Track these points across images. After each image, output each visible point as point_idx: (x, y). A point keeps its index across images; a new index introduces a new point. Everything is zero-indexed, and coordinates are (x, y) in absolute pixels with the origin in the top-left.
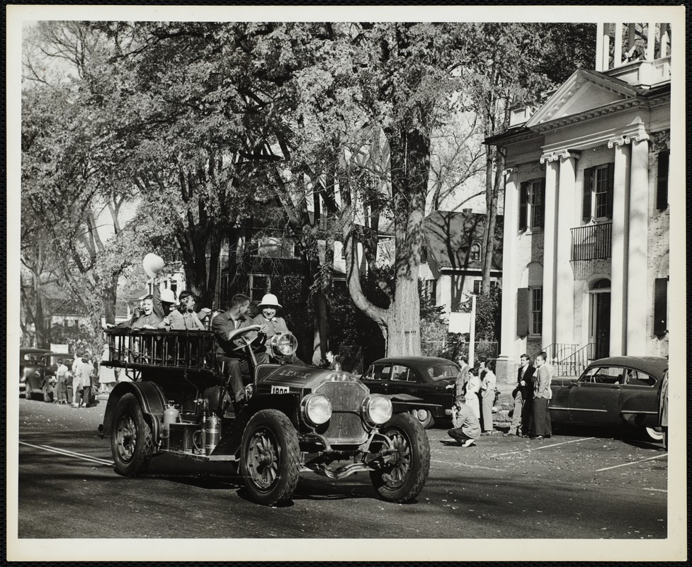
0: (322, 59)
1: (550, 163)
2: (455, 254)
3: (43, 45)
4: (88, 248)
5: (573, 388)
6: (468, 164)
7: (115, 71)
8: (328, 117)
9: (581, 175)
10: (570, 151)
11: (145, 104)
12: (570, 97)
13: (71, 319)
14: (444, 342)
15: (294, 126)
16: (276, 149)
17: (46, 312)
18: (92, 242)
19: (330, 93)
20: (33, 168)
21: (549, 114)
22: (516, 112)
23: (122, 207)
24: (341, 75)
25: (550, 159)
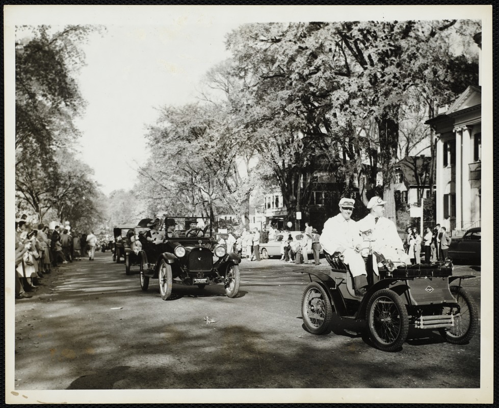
0: (344, 85)
1: (458, 132)
2: (419, 177)
3: (209, 83)
4: (235, 182)
5: (460, 242)
6: (423, 132)
7: (243, 96)
8: (346, 113)
9: (473, 137)
10: (467, 126)
11: (259, 111)
12: (466, 99)
13: (228, 217)
14: (408, 222)
15: (332, 118)
16: (323, 130)
17: (215, 213)
18: (236, 178)
19: (347, 102)
20: (205, 144)
21: (457, 108)
22: (441, 107)
23: (250, 161)
24: (352, 93)
25: (458, 130)
